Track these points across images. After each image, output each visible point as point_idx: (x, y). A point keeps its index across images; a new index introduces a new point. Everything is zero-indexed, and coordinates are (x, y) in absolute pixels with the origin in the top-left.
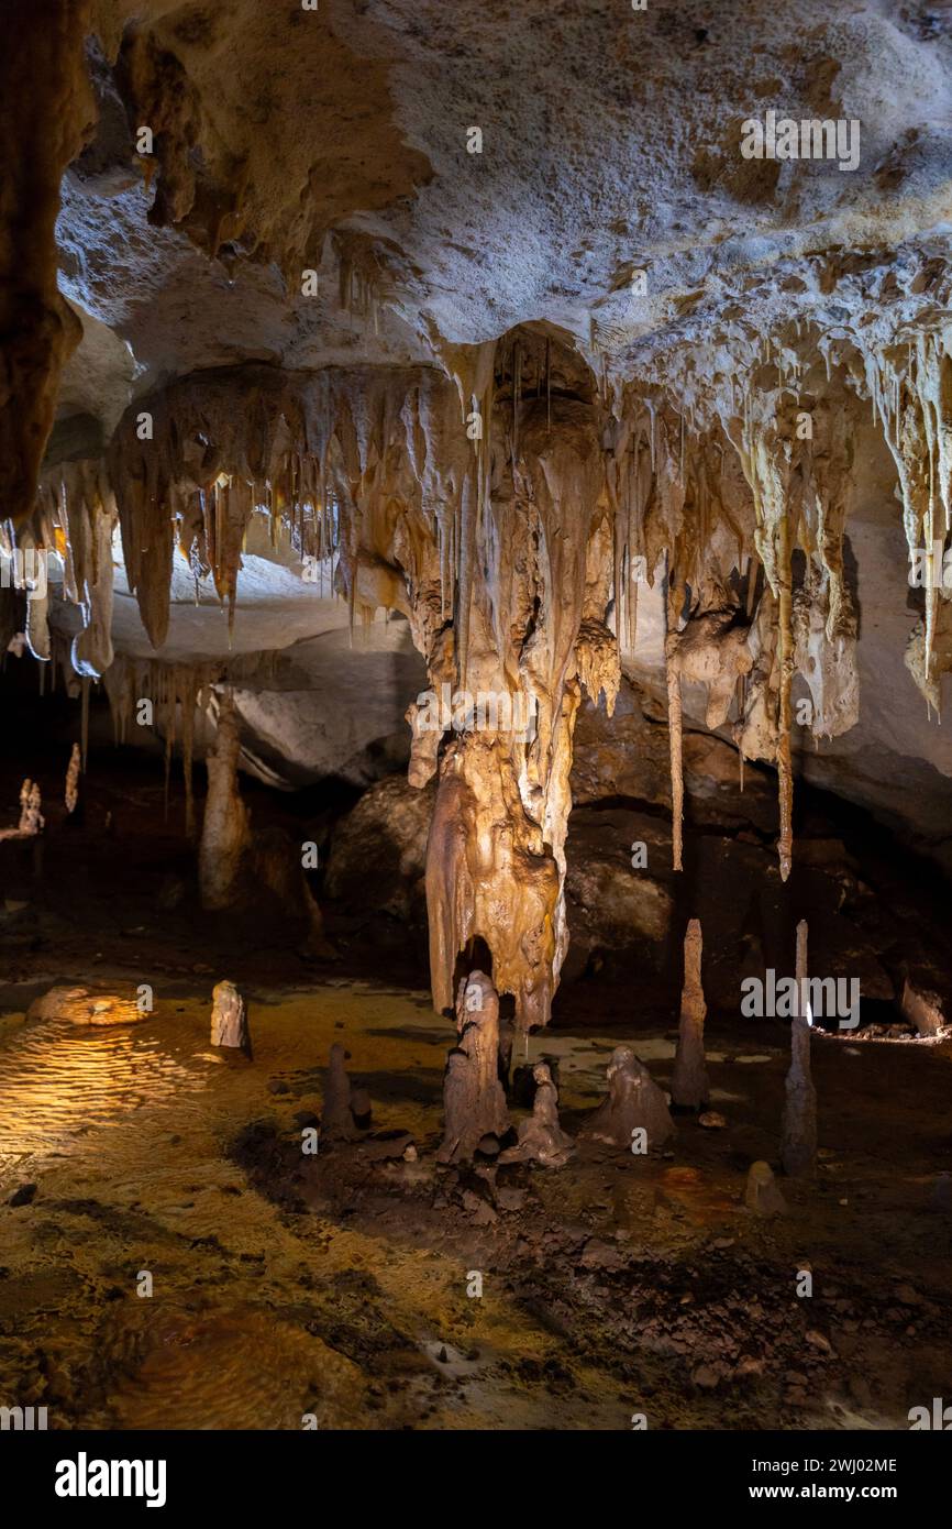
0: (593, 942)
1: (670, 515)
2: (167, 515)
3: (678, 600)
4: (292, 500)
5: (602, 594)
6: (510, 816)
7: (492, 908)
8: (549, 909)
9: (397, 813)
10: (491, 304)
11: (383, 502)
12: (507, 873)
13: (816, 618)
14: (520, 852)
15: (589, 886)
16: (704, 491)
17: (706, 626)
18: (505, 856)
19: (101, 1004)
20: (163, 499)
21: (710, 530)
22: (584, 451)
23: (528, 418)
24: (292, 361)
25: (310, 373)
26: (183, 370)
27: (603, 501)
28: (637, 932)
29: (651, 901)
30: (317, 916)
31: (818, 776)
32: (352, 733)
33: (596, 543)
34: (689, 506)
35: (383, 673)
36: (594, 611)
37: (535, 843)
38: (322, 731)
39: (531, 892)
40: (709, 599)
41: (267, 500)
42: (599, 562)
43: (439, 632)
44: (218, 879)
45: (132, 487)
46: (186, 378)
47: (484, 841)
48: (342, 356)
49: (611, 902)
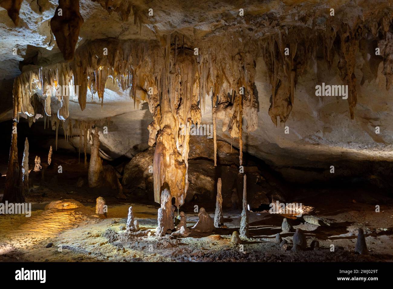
0: (194, 192)
1: (213, 78)
2: (86, 77)
3: (215, 99)
4: (119, 73)
5: (197, 99)
6: (174, 152)
7: (170, 175)
8: (184, 175)
9: (142, 161)
10: (171, 25)
11: (142, 74)
12: (173, 166)
13: (248, 103)
14: (177, 161)
15: (193, 179)
16: (221, 73)
17: (222, 106)
18: (173, 162)
19: (66, 204)
20: (85, 73)
21: (222, 83)
22: (193, 62)
23: (179, 54)
24: (121, 37)
25: (125, 41)
26: (92, 39)
27: (197, 75)
28: (205, 189)
29: (209, 182)
30: (121, 188)
31: (251, 152)
32: (129, 143)
33: (195, 85)
34: (217, 76)
35: (138, 126)
36: (195, 102)
37: (180, 159)
38: (121, 143)
39: (179, 171)
40: (222, 99)
41: (112, 74)
42: (196, 90)
43: (156, 107)
44: (93, 179)
45: (78, 69)
46: (94, 42)
47: (168, 158)
48: (133, 37)
49: (199, 182)
